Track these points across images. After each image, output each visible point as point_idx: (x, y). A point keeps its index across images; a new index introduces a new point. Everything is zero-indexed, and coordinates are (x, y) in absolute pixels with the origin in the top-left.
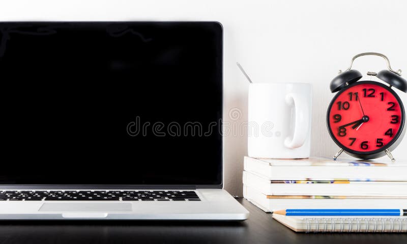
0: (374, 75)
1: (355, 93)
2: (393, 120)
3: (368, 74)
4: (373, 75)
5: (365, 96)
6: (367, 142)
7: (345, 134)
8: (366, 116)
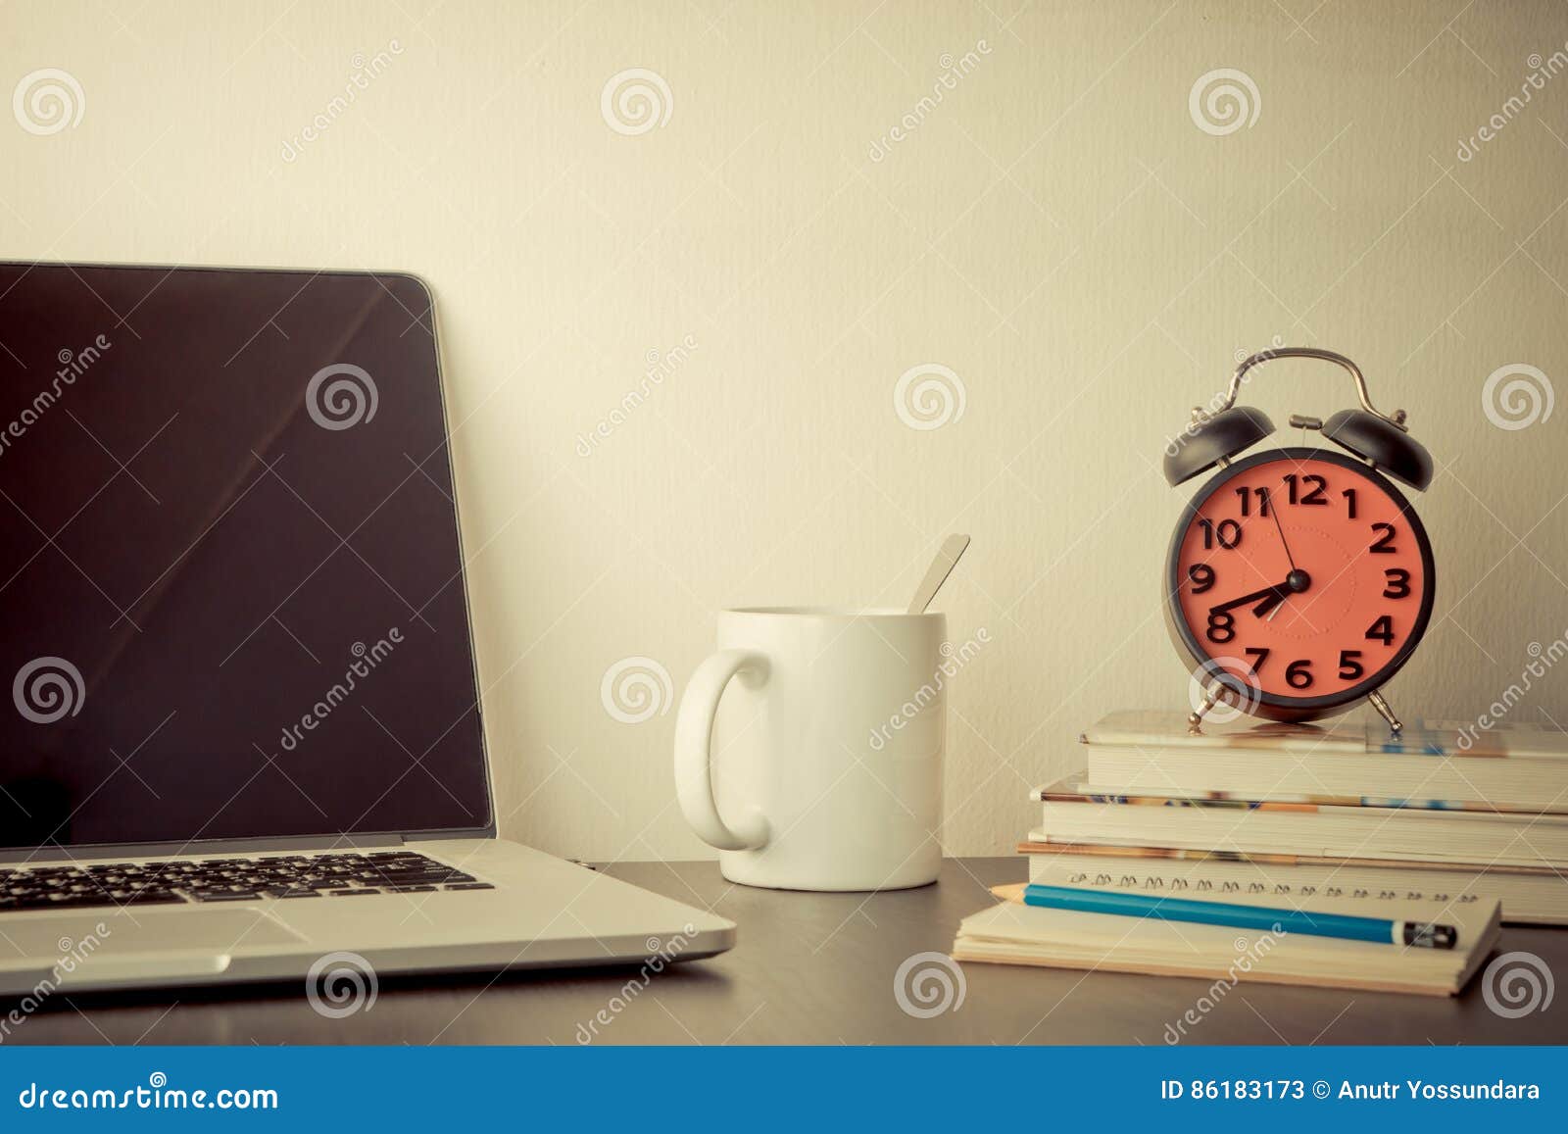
0: (1315, 428)
1: (1260, 491)
2: (1391, 584)
3: (1294, 425)
4: (1309, 427)
5: (1293, 500)
6: (1307, 663)
7: (1232, 636)
8: (1299, 573)
